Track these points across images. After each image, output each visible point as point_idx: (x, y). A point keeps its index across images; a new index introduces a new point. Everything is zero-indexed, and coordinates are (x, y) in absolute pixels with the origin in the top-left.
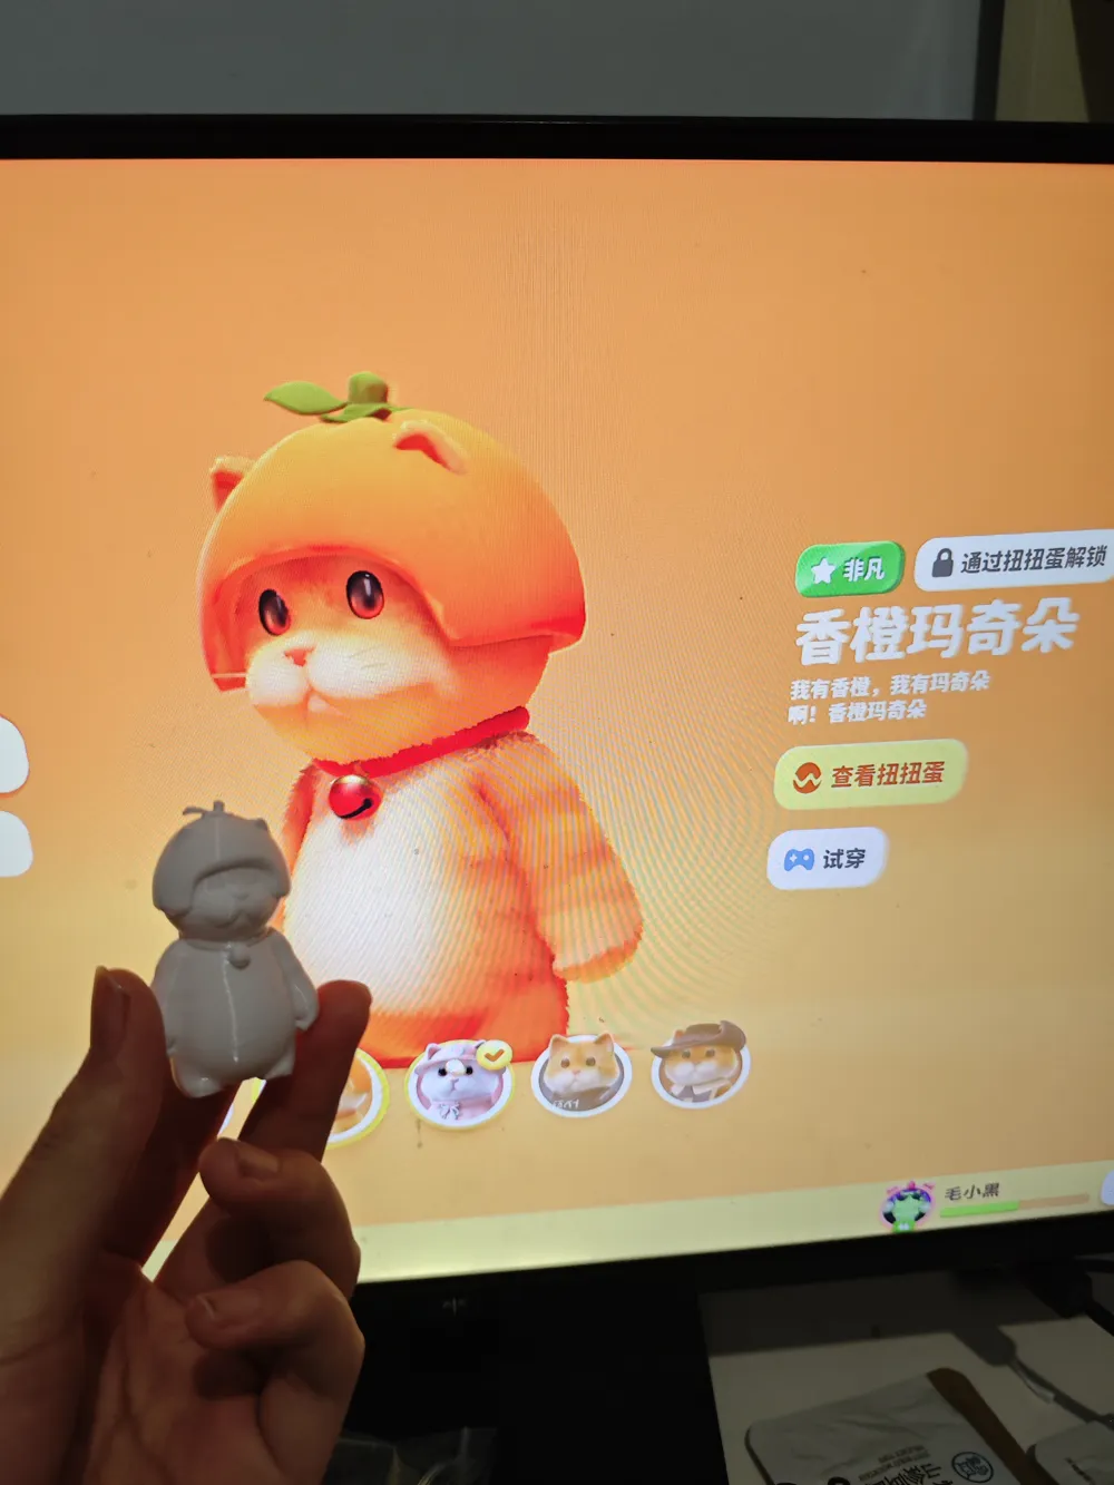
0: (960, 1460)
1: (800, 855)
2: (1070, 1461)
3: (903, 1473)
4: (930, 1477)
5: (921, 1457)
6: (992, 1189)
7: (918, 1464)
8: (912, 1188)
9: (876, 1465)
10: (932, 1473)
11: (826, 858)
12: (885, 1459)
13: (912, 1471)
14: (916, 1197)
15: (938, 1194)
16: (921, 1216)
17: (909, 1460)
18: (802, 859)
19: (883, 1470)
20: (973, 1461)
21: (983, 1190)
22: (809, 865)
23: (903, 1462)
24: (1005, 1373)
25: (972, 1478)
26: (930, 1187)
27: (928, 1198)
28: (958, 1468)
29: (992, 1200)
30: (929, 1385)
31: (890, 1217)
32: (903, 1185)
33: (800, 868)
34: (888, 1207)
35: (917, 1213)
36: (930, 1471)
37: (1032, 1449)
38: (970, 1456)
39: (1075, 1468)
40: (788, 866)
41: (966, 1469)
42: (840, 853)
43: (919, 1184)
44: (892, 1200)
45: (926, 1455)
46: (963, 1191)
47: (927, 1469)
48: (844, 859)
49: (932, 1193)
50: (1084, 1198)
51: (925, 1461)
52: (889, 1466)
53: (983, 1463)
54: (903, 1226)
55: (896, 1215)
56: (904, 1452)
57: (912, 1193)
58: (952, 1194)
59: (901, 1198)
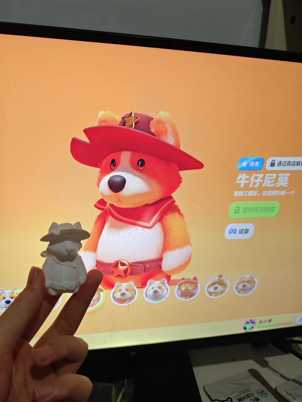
0: (259, 392)
1: (233, 230)
2: (285, 391)
3: (245, 396)
4: (252, 396)
5: (249, 391)
6: (270, 321)
7: (249, 393)
8: (251, 320)
9: (238, 394)
10: (253, 395)
11: (239, 231)
12: (240, 392)
13: (248, 395)
14: (252, 323)
15: (257, 322)
16: (252, 328)
17: (246, 392)
18: (233, 231)
19: (240, 395)
20: (262, 392)
21: (268, 321)
22: (235, 233)
23: (245, 393)
24: (267, 369)
25: (263, 396)
26: (255, 320)
27: (255, 323)
28: (259, 394)
29: (270, 323)
30: (248, 373)
31: (245, 328)
32: (249, 319)
33: (233, 234)
34: (245, 325)
35: (251, 327)
36: (252, 395)
37: (276, 388)
38: (261, 391)
39: (287, 392)
40: (230, 233)
41: (261, 394)
42: (243, 230)
43: (253, 319)
44: (246, 324)
45: (250, 391)
46: (263, 321)
47: (251, 394)
48: (244, 232)
49: (256, 322)
50: (291, 323)
51: (250, 392)
52: (241, 394)
53: (265, 392)
54: (248, 331)
55: (247, 328)
56: (245, 390)
57: (251, 322)
58: (261, 322)
59: (248, 323)
